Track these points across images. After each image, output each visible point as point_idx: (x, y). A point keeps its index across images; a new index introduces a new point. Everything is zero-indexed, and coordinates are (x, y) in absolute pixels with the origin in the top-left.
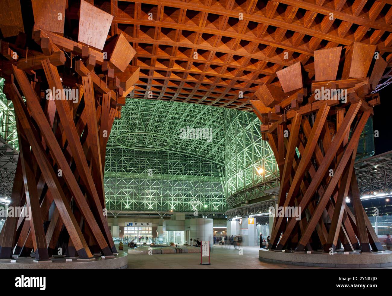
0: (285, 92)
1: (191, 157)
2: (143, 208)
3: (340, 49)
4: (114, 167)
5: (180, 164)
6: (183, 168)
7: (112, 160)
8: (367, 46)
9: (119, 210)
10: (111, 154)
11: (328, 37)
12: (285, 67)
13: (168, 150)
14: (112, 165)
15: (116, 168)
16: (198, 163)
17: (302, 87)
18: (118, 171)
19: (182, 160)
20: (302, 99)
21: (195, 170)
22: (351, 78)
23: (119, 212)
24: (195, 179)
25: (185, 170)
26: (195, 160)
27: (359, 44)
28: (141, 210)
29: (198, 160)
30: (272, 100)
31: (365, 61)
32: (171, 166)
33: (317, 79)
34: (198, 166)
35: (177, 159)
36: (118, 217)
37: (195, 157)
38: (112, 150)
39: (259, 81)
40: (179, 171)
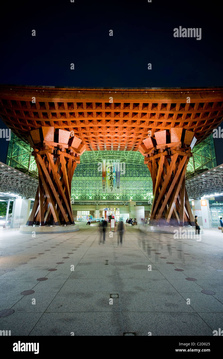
0: (148, 149)
1: (142, 166)
2: (114, 199)
3: (165, 131)
4: (97, 174)
5: (135, 170)
6: (137, 173)
7: (95, 170)
8: (177, 128)
9: (99, 200)
10: (95, 166)
11: (158, 128)
12: (145, 139)
13: (128, 162)
14: (95, 173)
15: (98, 175)
16: (146, 169)
17: (153, 147)
18: (99, 176)
19: (137, 168)
20: (154, 152)
21: (145, 174)
22: (172, 143)
23: (99, 201)
24: (145, 180)
25: (138, 174)
26: (144, 168)
27: (173, 128)
28: (112, 200)
29: (146, 167)
30: (144, 152)
31: (178, 135)
32: (129, 172)
33: (158, 144)
34: (146, 171)
35: (133, 167)
36: (99, 205)
37: (144, 166)
38: (96, 164)
39: (137, 144)
40: (134, 175)
